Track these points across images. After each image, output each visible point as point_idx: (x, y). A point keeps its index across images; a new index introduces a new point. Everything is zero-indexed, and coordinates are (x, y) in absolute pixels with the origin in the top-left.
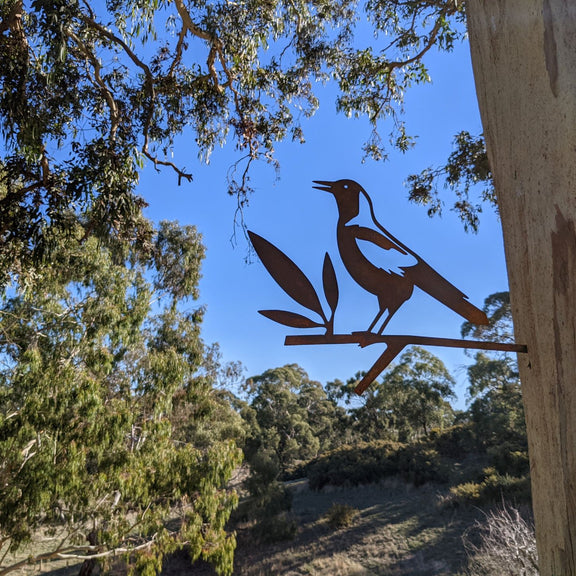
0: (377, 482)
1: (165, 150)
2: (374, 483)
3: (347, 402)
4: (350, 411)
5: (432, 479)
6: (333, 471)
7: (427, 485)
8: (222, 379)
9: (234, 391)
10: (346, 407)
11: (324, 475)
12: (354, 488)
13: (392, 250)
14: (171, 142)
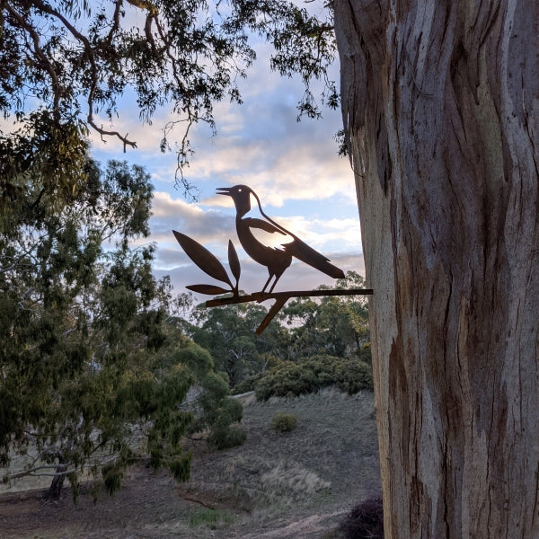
0: (316, 393)
1: (108, 112)
2: (313, 394)
3: (289, 323)
4: (292, 330)
5: (363, 388)
6: (278, 384)
7: (360, 393)
8: (175, 308)
9: (187, 319)
10: (288, 327)
11: (270, 389)
12: (296, 399)
13: (276, 232)
14: (114, 103)
